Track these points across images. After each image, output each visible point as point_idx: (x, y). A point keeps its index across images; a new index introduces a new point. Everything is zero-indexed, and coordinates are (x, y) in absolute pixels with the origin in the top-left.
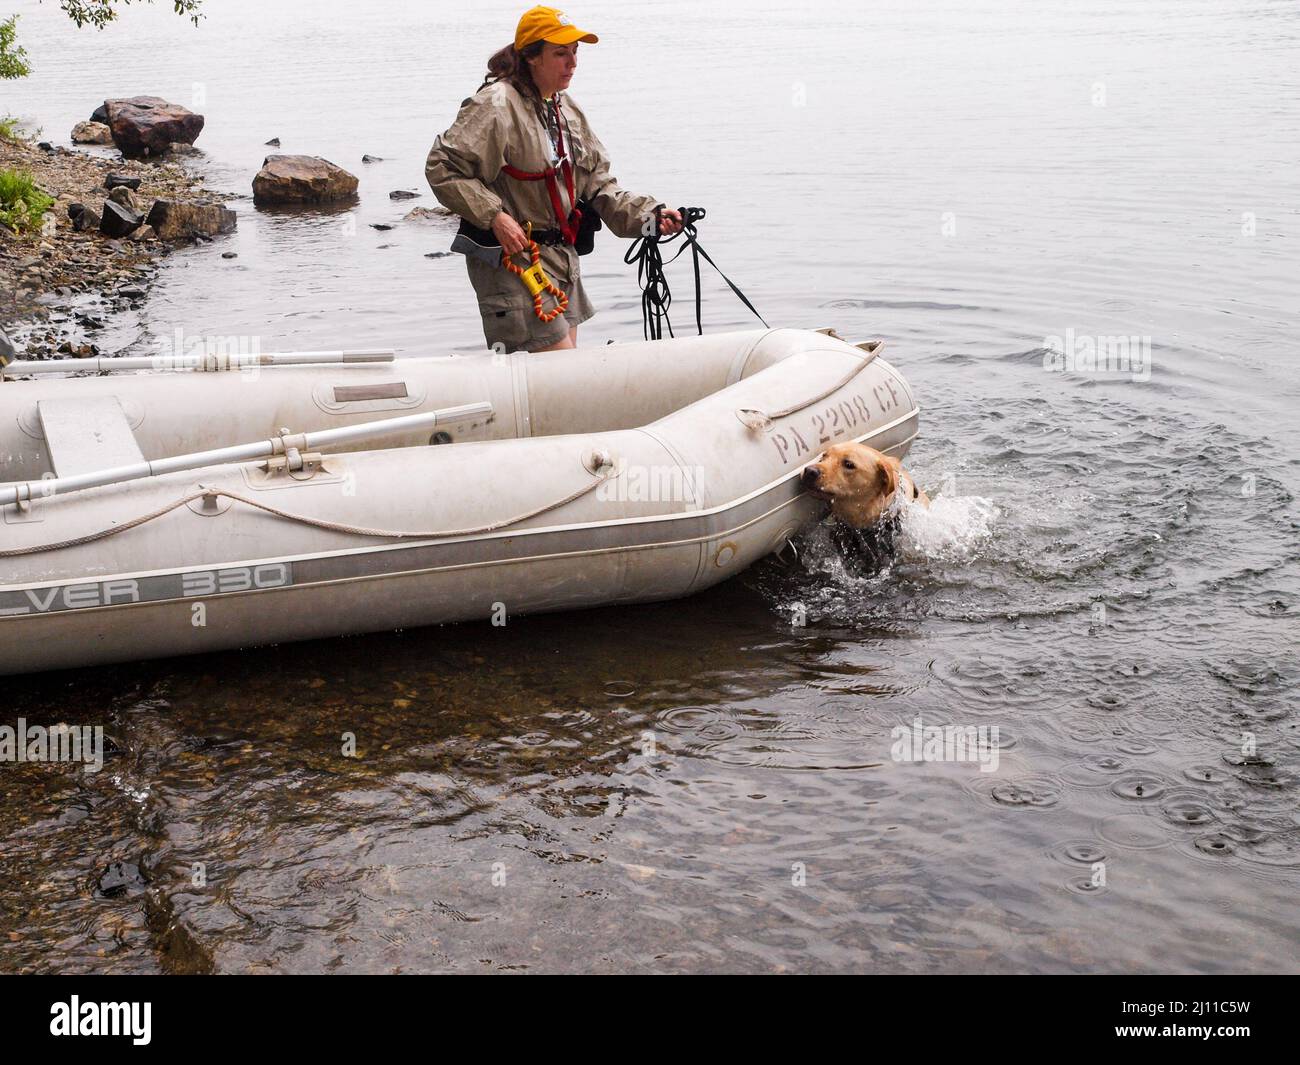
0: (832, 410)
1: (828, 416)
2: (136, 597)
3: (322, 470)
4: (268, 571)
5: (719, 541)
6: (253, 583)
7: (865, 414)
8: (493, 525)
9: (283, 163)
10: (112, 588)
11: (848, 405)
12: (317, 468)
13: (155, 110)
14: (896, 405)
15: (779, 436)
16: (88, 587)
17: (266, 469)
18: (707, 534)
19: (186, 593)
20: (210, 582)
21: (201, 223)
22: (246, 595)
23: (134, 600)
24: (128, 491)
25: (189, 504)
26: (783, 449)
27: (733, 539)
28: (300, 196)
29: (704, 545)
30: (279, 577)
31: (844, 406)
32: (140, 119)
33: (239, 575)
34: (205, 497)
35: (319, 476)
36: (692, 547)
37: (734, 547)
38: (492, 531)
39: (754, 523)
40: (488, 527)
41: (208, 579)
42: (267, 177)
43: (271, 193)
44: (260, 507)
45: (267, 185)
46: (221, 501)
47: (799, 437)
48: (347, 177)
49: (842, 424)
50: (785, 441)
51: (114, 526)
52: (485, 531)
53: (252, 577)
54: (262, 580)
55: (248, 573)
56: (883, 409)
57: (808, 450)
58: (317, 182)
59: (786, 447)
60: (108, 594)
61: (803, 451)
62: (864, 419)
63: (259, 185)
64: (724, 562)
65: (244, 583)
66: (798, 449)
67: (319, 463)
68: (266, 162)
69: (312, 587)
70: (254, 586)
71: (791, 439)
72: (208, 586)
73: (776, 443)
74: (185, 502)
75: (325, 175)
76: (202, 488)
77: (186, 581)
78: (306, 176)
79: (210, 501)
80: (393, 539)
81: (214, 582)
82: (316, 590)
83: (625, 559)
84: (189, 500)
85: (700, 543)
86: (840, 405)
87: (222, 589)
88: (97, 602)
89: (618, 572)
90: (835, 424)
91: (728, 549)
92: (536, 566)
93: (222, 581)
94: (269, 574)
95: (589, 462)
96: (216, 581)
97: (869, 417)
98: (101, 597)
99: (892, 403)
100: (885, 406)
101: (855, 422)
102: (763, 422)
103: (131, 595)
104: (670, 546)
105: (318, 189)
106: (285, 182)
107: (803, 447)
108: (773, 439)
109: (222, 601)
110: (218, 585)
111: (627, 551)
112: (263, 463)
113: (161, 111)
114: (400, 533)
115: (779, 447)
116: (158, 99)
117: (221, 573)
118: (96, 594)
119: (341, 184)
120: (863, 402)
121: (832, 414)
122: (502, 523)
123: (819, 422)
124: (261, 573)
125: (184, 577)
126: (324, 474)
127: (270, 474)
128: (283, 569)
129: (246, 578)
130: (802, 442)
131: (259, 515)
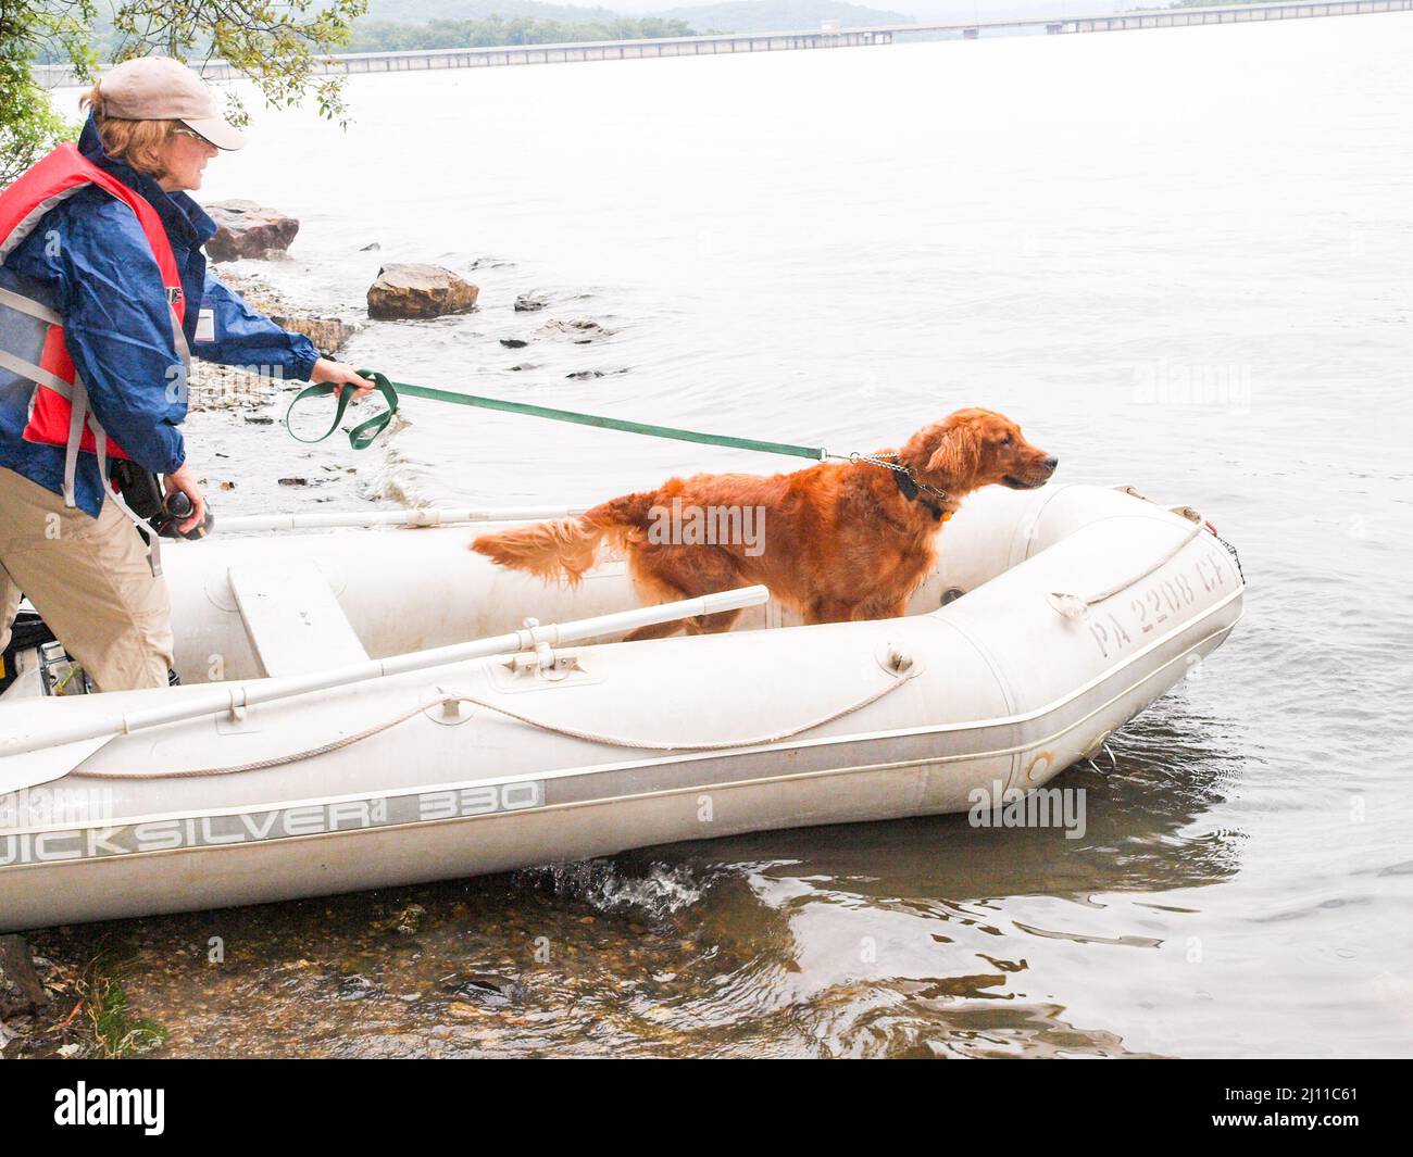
0: (1153, 592)
1: (1149, 599)
2: (366, 823)
3: (576, 668)
4: (517, 791)
5: (1035, 751)
6: (500, 804)
7: (1188, 596)
8: (777, 735)
9: (401, 272)
10: (339, 812)
11: (1171, 587)
12: (572, 665)
13: (248, 214)
14: (1221, 582)
15: (1098, 625)
16: (311, 811)
17: (512, 667)
18: (1021, 744)
19: (423, 817)
20: (452, 804)
21: (320, 340)
22: (492, 818)
23: (364, 826)
24: (355, 694)
25: (427, 711)
26: (1103, 640)
27: (1048, 749)
28: (418, 307)
29: (1017, 757)
30: (530, 798)
31: (1165, 587)
32: (233, 224)
33: (485, 795)
34: (446, 703)
35: (574, 675)
36: (1003, 758)
37: (1048, 757)
38: (775, 741)
39: (1072, 729)
40: (772, 737)
41: (448, 800)
42: (384, 288)
43: (386, 304)
44: (509, 714)
45: (383, 296)
46: (463, 708)
47: (1118, 625)
48: (467, 286)
49: (1165, 609)
50: (1104, 631)
51: (341, 738)
52: (768, 742)
53: (499, 797)
54: (510, 801)
55: (494, 792)
56: (1208, 588)
57: (1129, 641)
58: (437, 292)
59: (1105, 639)
60: (335, 819)
61: (1124, 642)
62: (1187, 601)
63: (375, 297)
64: (1038, 776)
65: (489, 804)
66: (1119, 640)
67: (574, 660)
68: (382, 271)
69: (567, 809)
70: (501, 808)
71: (1109, 628)
72: (449, 809)
73: (1094, 633)
74: (423, 709)
75: (445, 285)
76: (441, 692)
77: (423, 802)
78: (424, 286)
79: (451, 708)
80: (661, 751)
81: (456, 803)
82: (572, 811)
83: (926, 773)
84: (428, 707)
85: (1013, 754)
86: (1161, 586)
87: (464, 812)
88: (321, 828)
89: (917, 787)
90: (1157, 609)
91: (1043, 761)
92: (823, 782)
93: (464, 802)
94: (520, 794)
95: (885, 659)
96: (458, 803)
97: (1192, 599)
98: (326, 822)
99: (1217, 581)
100: (1209, 585)
101: (1178, 605)
102: (1080, 609)
103: (360, 819)
104: (979, 758)
105: (439, 300)
106: (402, 292)
107: (1124, 637)
108: (1091, 629)
109: (464, 825)
110: (460, 807)
111: (929, 764)
112: (508, 658)
113: (253, 215)
114: (670, 745)
115: (1098, 639)
116: (250, 202)
117: (464, 793)
118: (321, 819)
119: (461, 293)
120: (1186, 580)
121: (1153, 597)
122: (788, 732)
123: (1139, 609)
124: (510, 793)
125: (422, 798)
126: (579, 673)
127: (517, 673)
128: (535, 788)
129: (493, 799)
130: (1123, 632)
131: (507, 724)
